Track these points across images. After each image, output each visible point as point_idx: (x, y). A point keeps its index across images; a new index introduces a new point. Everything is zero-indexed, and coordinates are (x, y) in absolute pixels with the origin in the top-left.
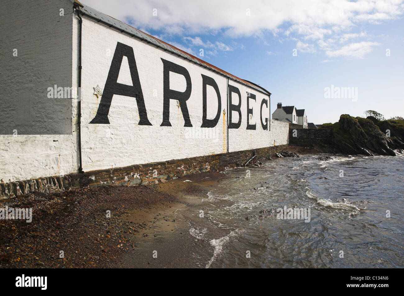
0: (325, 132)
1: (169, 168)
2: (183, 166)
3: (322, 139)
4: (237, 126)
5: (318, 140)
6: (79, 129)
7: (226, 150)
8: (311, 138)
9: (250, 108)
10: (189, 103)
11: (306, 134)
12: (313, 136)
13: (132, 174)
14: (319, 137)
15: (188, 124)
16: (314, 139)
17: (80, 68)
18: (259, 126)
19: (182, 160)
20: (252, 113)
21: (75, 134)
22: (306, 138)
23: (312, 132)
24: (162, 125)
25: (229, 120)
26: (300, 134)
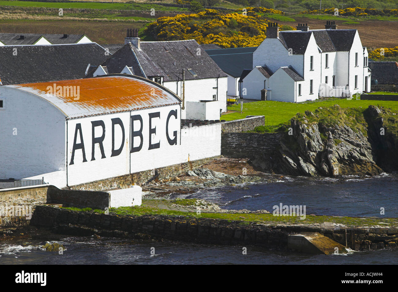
0: (273, 137)
1: (95, 185)
2: (101, 184)
3: (269, 148)
4: (138, 149)
5: (264, 149)
6: (67, 168)
7: (129, 172)
8: (253, 147)
9: (153, 127)
10: (104, 143)
11: (246, 140)
12: (256, 144)
13: (82, 188)
14: (264, 145)
15: (103, 156)
16: (257, 147)
17: (67, 143)
18: (164, 143)
19: (101, 181)
20: (155, 132)
21: (66, 170)
22: (246, 147)
23: (254, 138)
24: (92, 160)
25: (131, 146)
26: (237, 140)
